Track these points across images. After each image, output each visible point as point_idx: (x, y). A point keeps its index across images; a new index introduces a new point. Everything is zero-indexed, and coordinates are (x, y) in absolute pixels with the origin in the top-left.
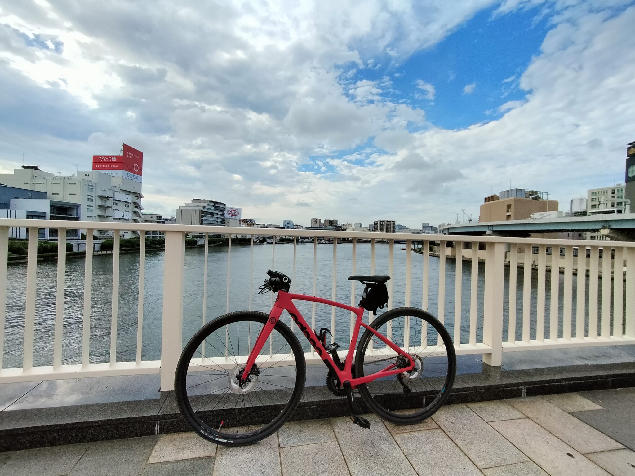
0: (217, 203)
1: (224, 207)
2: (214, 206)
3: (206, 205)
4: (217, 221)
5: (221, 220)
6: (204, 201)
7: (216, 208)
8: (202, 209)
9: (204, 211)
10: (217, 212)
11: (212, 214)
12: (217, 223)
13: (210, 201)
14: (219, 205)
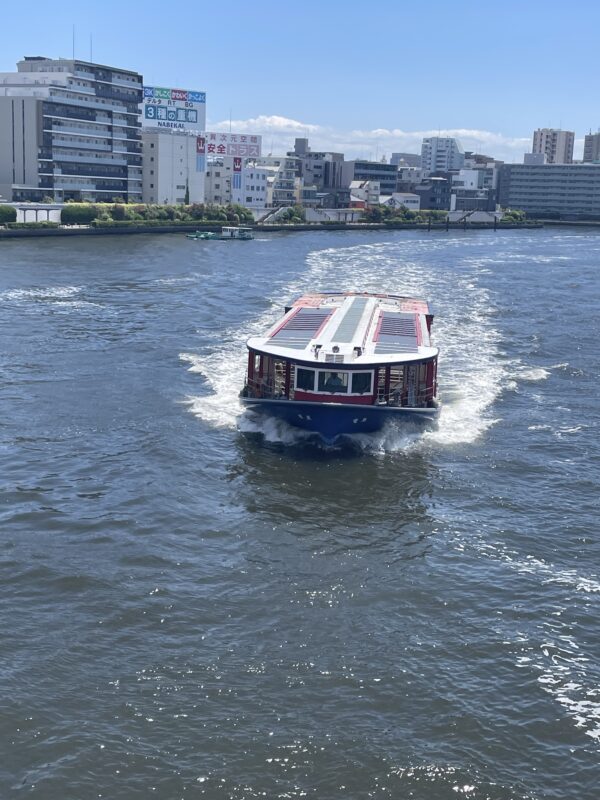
0: (108, 72)
1: (136, 86)
2: (93, 84)
3: (62, 78)
4: (110, 142)
5: (124, 137)
6: (59, 65)
7: (105, 92)
8: (45, 93)
9: (58, 104)
10: (108, 107)
11: (89, 114)
12: (109, 148)
13: (79, 66)
14: (116, 82)
